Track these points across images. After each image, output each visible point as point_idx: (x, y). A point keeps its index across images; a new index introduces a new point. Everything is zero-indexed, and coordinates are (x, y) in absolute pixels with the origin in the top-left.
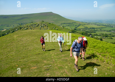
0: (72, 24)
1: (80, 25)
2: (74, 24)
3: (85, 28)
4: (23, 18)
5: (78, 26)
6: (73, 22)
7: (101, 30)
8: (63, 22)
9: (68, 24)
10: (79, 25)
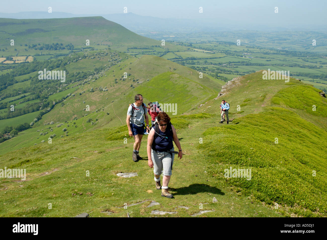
0: (151, 50)
1: (169, 52)
2: (155, 49)
3: (177, 59)
4: (30, 31)
5: (162, 54)
6: (154, 45)
7: (206, 62)
8: (132, 44)
9: (143, 49)
10: (165, 52)
